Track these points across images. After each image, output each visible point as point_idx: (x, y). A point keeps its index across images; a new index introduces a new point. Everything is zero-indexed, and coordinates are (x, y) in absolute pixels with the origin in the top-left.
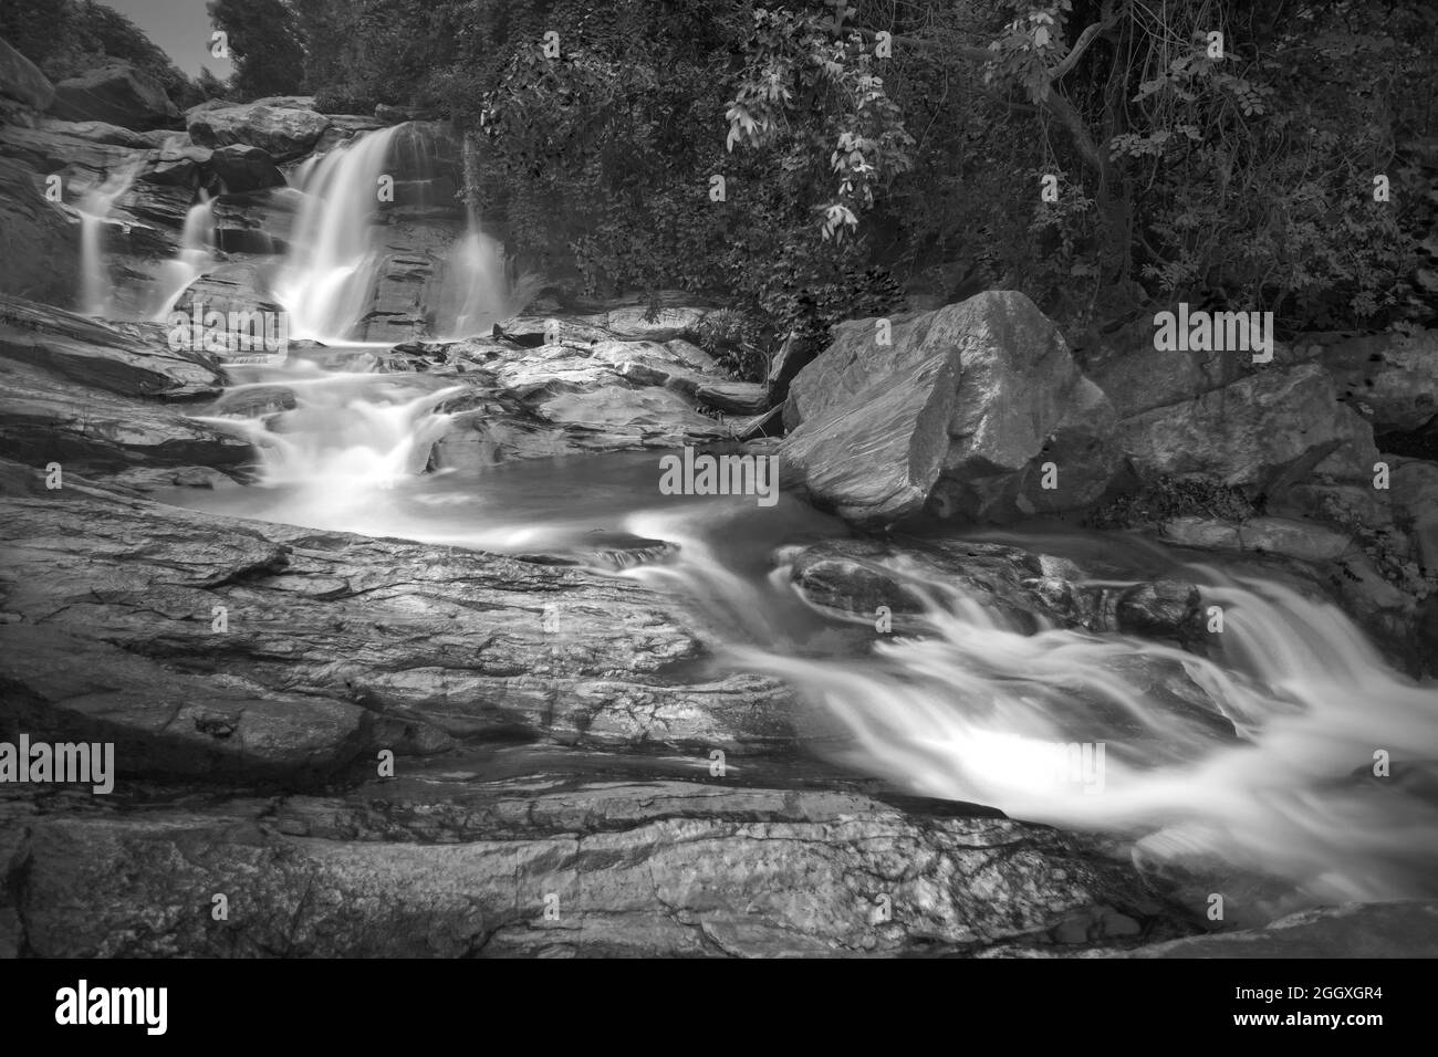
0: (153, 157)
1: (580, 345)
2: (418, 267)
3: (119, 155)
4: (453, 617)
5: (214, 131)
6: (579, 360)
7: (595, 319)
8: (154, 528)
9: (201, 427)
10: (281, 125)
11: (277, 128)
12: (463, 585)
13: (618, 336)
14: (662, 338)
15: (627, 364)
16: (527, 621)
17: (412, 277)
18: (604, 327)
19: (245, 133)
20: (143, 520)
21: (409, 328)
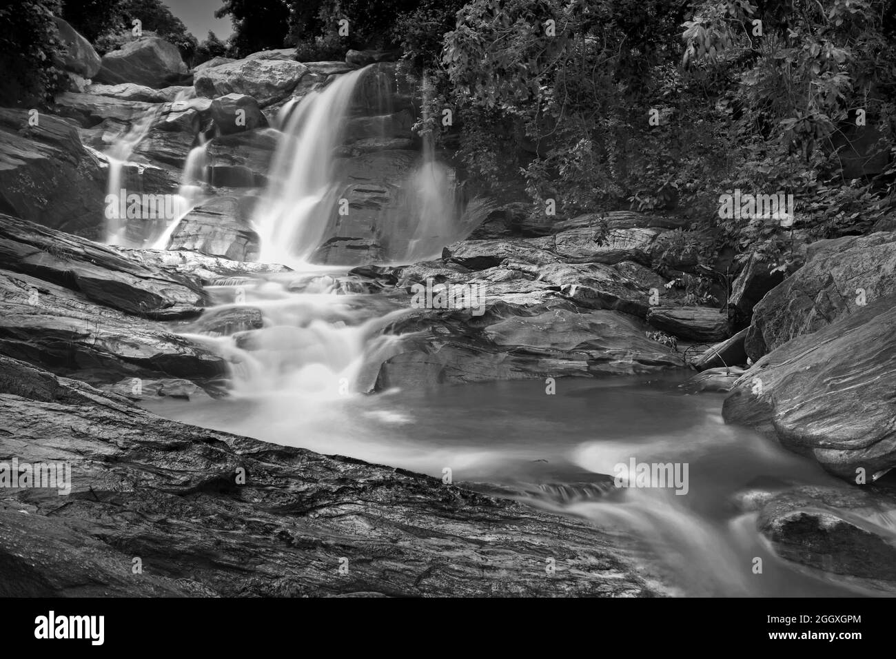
0: (166, 109)
1: (526, 267)
2: (375, 195)
3: (141, 110)
4: (395, 541)
5: (215, 84)
6: (525, 282)
7: (542, 241)
8: (142, 434)
9: (184, 343)
10: (267, 75)
11: (264, 78)
12: (405, 510)
13: (566, 258)
14: (609, 260)
15: (574, 287)
16: (467, 553)
17: (370, 204)
18: (552, 250)
19: (239, 84)
20: (134, 427)
21: (365, 252)
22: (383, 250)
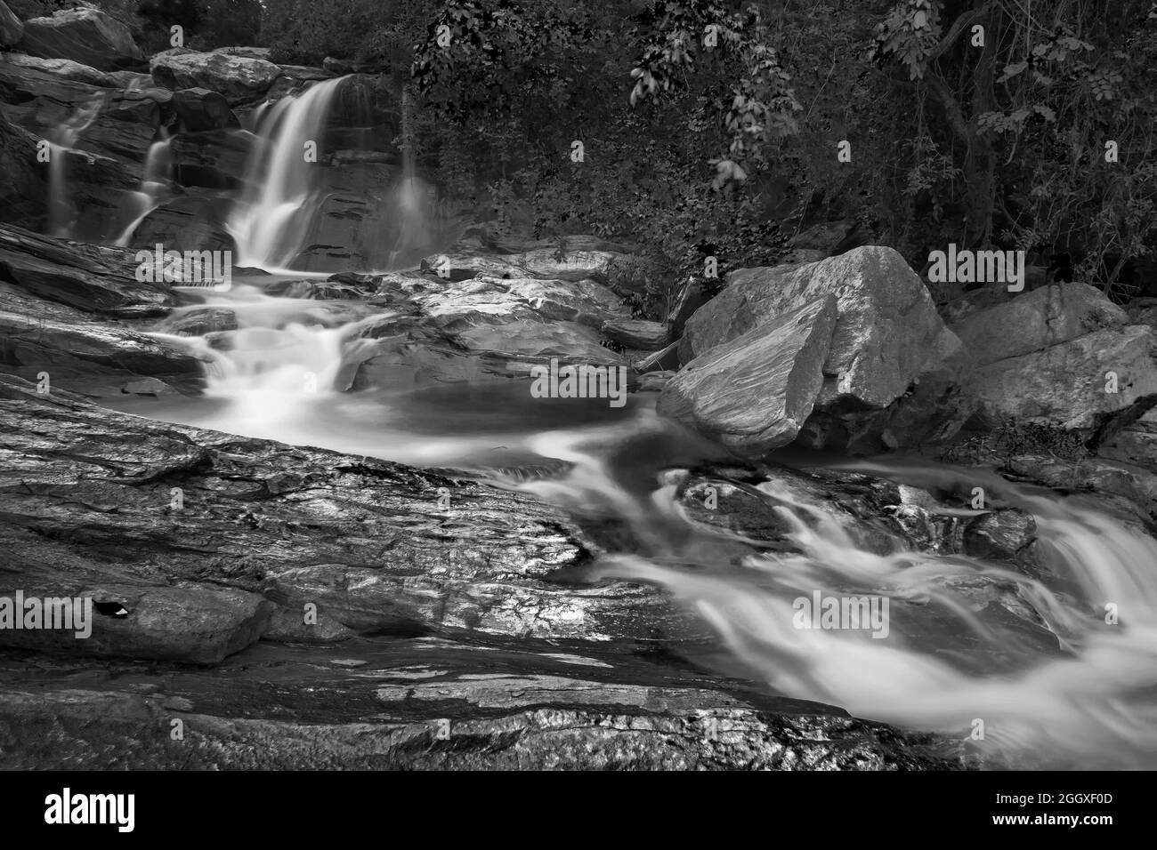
0: (118, 96)
1: (499, 281)
2: (356, 206)
3: (85, 92)
4: (362, 520)
5: (176, 74)
6: (496, 294)
7: (514, 258)
8: (88, 428)
9: (150, 342)
10: (237, 72)
11: (232, 75)
12: (372, 492)
13: (536, 276)
14: (572, 278)
15: (540, 300)
16: (429, 527)
17: (350, 215)
18: (522, 265)
19: (203, 78)
20: (77, 420)
21: (346, 260)
22: (365, 259)
